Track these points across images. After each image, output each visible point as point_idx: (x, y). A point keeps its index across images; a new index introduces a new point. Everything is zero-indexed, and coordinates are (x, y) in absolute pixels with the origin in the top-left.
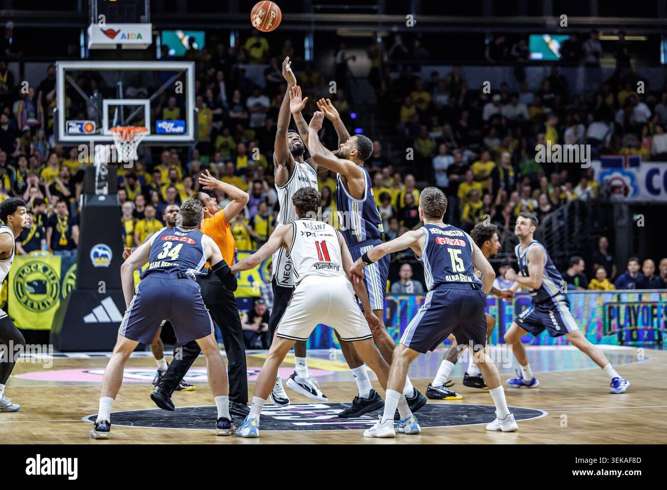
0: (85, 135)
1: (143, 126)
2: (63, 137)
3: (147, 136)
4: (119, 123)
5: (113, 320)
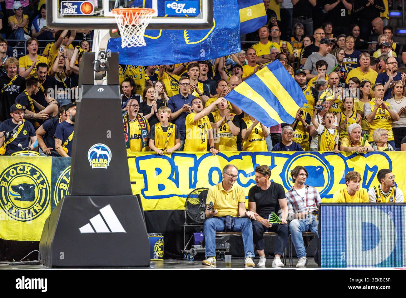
0: (83, 16)
1: (150, 7)
2: (57, 19)
3: (154, 18)
4: (121, 4)
5: (113, 231)
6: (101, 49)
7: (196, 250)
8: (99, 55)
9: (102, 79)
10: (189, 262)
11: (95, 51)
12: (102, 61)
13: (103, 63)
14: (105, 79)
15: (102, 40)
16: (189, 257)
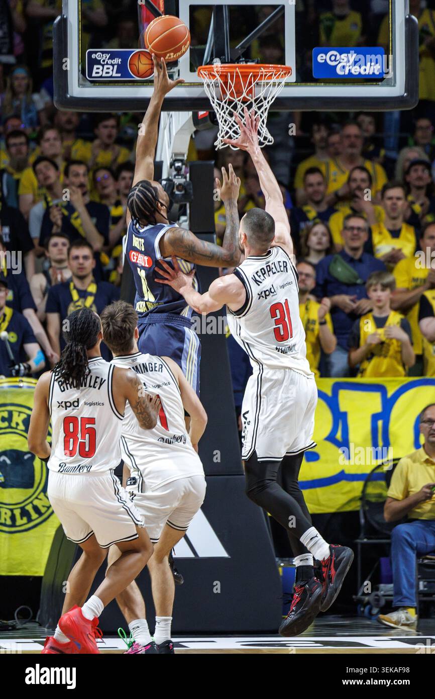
0: (134, 83)
1: (281, 60)
2: (77, 89)
3: (287, 85)
4: (218, 53)
5: (202, 554)
6: (176, 155)
7: (384, 596)
8: (171, 167)
9: (179, 219)
10: (369, 622)
11: (162, 160)
12: (178, 181)
13: (180, 184)
14: (185, 221)
15: (176, 134)
16: (370, 610)
